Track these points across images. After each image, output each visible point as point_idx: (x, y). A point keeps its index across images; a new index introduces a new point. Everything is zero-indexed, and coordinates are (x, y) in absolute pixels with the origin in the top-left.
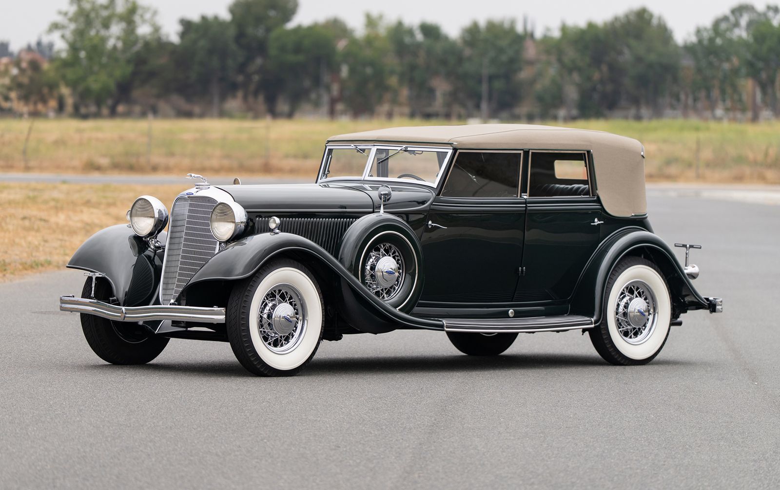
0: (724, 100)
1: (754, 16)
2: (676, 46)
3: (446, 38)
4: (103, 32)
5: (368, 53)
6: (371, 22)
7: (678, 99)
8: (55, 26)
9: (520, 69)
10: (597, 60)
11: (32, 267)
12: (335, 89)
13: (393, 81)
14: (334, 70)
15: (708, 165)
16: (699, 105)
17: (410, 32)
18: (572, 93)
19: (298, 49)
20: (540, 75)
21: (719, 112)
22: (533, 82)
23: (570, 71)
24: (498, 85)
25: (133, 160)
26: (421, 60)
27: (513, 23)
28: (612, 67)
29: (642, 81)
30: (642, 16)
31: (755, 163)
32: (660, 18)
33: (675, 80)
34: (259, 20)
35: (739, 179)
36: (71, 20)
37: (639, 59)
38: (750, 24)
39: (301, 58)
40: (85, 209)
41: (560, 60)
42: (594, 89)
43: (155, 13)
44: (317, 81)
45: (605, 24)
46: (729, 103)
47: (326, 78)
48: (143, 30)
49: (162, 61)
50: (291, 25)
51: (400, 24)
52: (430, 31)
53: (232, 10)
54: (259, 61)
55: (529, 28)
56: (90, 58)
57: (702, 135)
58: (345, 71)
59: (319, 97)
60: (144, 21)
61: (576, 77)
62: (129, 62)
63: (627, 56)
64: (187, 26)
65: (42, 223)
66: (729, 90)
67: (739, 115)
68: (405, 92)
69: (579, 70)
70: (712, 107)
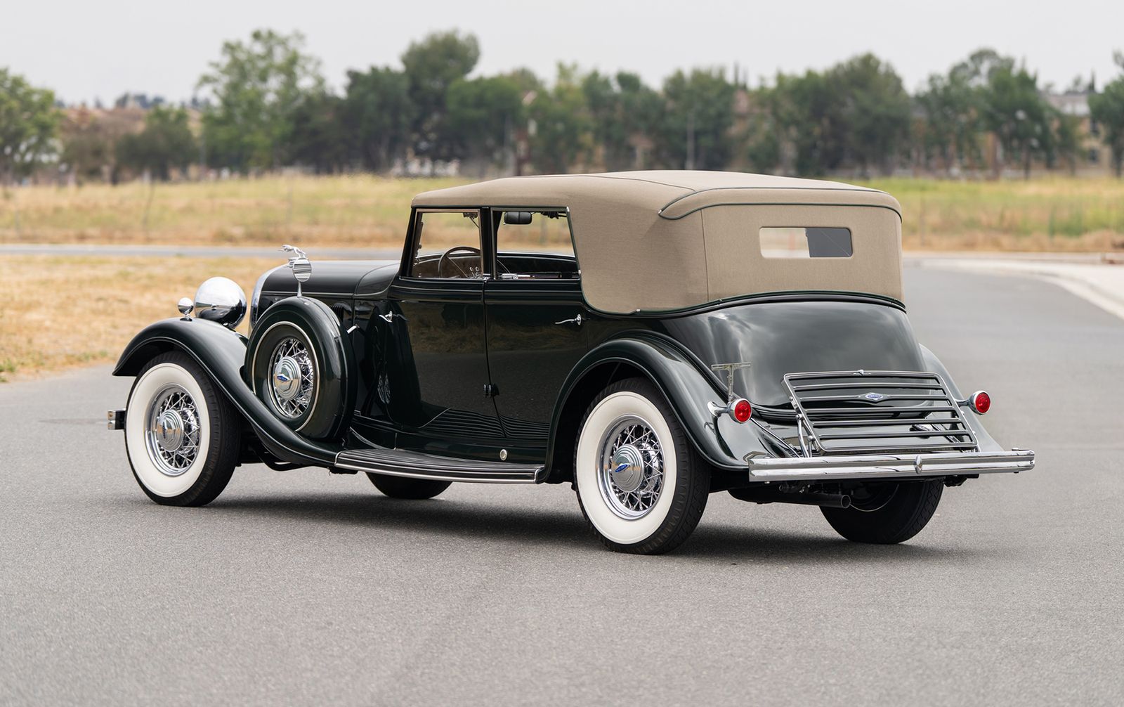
0: (961, 158)
1: (996, 63)
2: (907, 97)
3: (647, 90)
4: (261, 86)
5: (558, 107)
6: (564, 72)
7: (909, 156)
8: (206, 80)
9: (730, 124)
10: (817, 113)
11: (80, 360)
12: (522, 147)
13: (587, 138)
14: (522, 127)
15: (936, 230)
16: (933, 163)
17: (606, 83)
18: (789, 151)
19: (480, 102)
20: (753, 130)
21: (955, 171)
22: (744, 138)
23: (787, 125)
24: (707, 142)
25: (271, 230)
26: (618, 115)
27: (722, 72)
28: (833, 121)
29: (868, 136)
30: (868, 63)
31: (989, 227)
32: (888, 65)
33: (906, 135)
34: (435, 71)
35: (970, 246)
36: (225, 72)
37: (864, 112)
38: (992, 71)
39: (482, 113)
40: (180, 287)
41: (775, 113)
42: (814, 146)
43: (319, 63)
44: (501, 140)
45: (827, 73)
46: (966, 161)
47: (512, 136)
48: (305, 83)
49: (324, 118)
50: (472, 76)
51: (595, 75)
52: (629, 82)
53: (405, 61)
54: (436, 117)
55: (741, 79)
56: (246, 115)
57: (928, 196)
58: (532, 128)
59: (504, 157)
60: (306, 73)
61: (793, 132)
62: (289, 118)
63: (849, 110)
64: (355, 77)
65: (122, 306)
66: (966, 146)
67: (978, 174)
68: (601, 151)
69: (797, 123)
70: (947, 166)
